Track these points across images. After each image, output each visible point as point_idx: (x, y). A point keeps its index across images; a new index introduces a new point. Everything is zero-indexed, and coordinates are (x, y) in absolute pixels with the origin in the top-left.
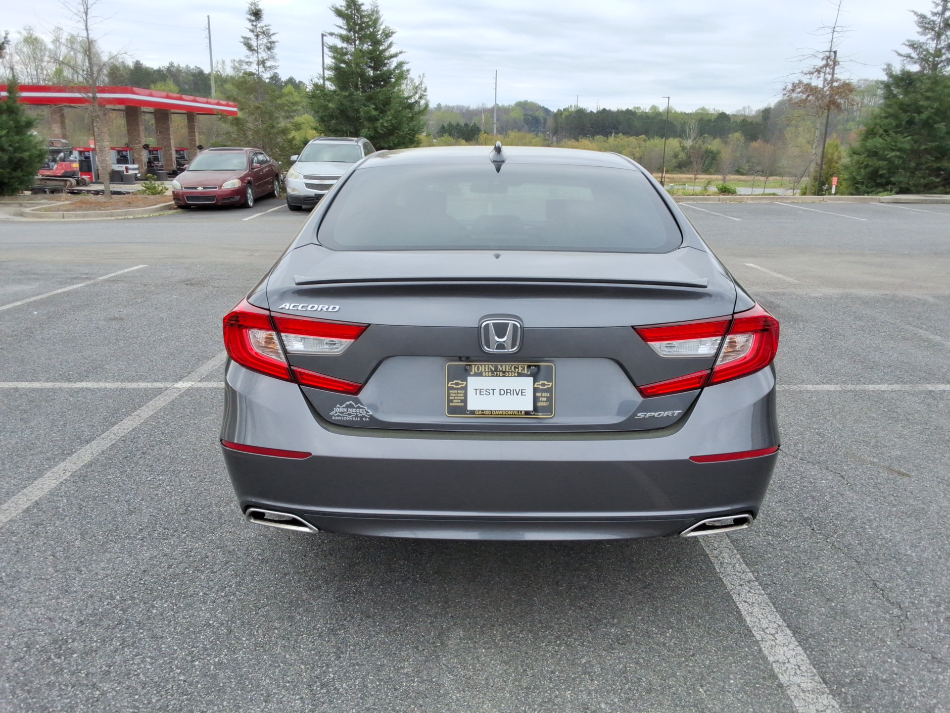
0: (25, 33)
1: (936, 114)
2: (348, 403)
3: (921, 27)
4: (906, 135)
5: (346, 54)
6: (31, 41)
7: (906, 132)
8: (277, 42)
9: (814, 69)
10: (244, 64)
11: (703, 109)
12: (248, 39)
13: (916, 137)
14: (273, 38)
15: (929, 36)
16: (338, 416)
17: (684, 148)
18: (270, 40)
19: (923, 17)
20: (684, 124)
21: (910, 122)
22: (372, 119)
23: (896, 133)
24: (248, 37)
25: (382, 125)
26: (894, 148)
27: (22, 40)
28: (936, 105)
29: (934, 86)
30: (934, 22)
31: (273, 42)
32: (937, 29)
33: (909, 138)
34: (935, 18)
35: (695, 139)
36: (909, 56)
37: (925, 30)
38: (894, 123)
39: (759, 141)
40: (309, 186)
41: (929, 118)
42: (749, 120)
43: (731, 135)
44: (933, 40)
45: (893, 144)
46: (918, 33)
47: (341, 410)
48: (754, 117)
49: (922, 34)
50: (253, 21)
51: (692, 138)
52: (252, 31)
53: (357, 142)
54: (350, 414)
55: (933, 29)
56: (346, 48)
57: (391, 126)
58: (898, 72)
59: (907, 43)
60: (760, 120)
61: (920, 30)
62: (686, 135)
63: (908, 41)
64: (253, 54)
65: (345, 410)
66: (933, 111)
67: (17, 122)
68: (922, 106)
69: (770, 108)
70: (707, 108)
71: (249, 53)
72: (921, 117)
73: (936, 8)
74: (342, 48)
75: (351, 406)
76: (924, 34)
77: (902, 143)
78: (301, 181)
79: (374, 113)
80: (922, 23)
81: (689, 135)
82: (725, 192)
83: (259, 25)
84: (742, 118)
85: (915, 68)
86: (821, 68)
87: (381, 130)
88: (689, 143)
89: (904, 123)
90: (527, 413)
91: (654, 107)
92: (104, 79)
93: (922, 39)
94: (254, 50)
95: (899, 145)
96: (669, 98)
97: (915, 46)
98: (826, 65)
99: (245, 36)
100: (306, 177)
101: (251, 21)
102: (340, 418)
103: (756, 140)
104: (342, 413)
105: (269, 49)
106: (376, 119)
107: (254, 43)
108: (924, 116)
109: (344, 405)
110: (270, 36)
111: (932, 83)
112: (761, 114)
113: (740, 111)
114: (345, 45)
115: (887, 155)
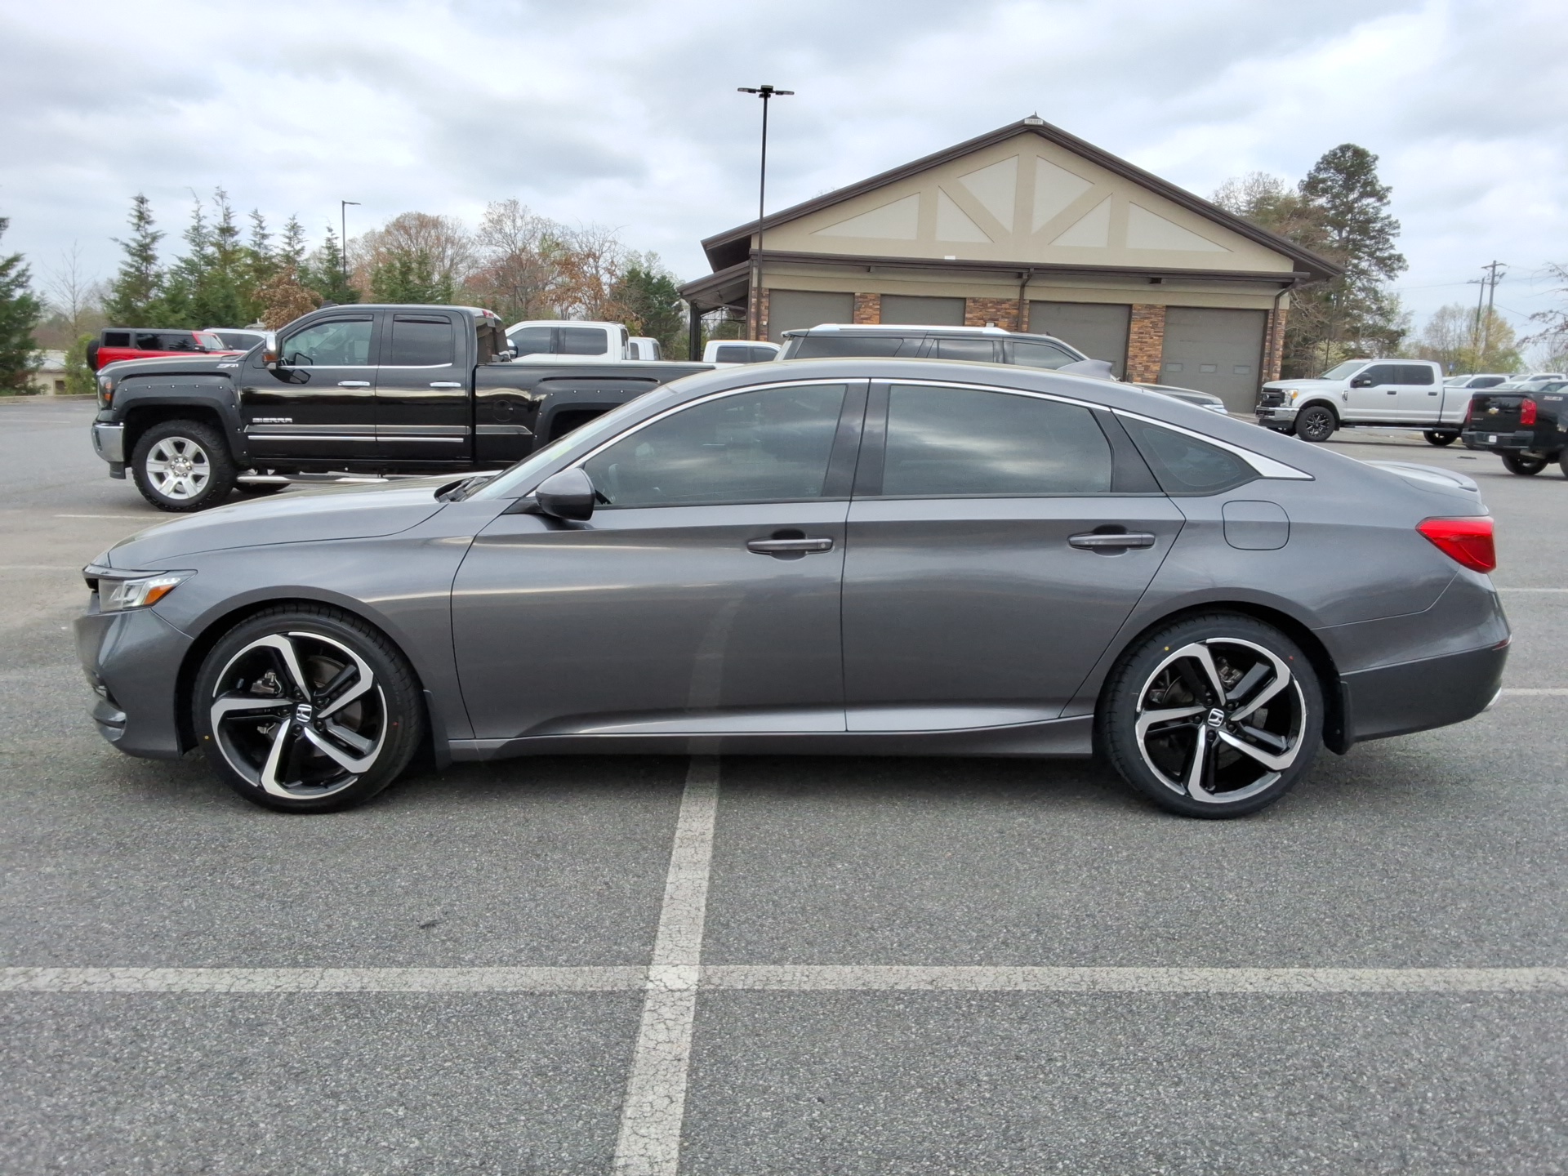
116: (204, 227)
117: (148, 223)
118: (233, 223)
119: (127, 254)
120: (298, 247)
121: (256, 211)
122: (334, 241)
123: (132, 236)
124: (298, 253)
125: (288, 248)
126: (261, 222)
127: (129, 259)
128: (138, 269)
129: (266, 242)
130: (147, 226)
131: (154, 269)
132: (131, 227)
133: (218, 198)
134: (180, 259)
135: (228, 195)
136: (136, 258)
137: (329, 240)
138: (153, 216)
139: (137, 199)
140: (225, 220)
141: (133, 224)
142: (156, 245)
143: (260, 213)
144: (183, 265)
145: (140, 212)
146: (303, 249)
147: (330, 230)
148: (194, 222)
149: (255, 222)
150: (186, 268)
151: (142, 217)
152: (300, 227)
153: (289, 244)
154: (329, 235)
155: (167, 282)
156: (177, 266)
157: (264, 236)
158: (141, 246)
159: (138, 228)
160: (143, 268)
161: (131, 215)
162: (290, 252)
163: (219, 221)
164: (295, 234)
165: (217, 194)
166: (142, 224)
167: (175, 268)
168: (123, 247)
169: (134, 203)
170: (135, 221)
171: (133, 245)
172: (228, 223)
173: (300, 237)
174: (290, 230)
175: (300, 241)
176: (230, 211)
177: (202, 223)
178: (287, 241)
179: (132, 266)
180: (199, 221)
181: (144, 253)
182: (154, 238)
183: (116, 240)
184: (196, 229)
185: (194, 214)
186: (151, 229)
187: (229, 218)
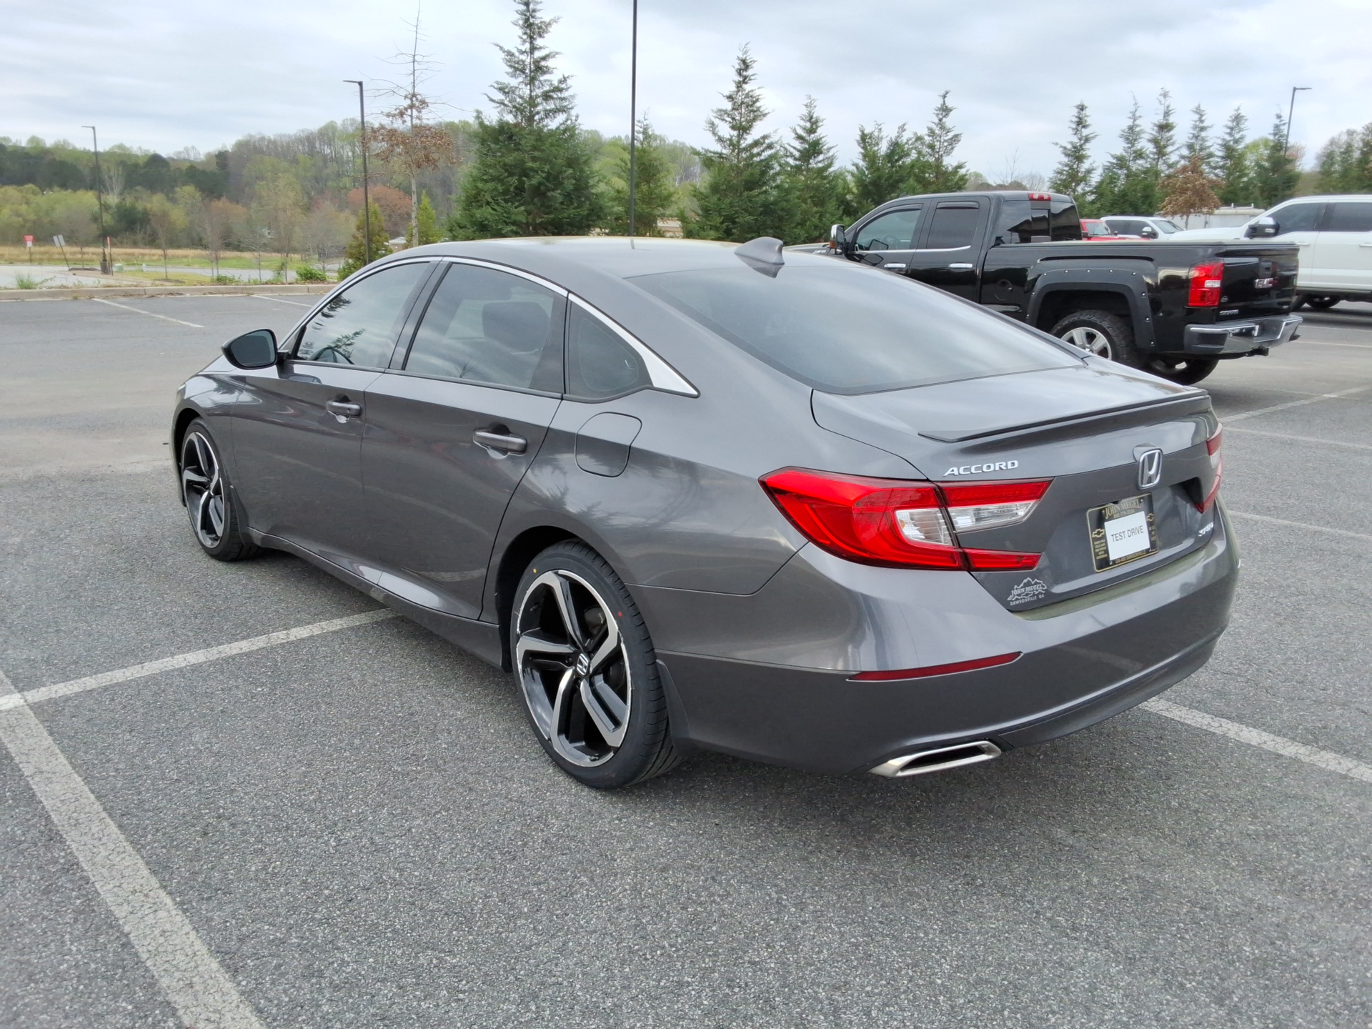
1: (547, 179)
2: (1025, 581)
3: (511, 66)
4: (517, 204)
7: (517, 201)
9: (396, 110)
11: (121, 147)
13: (529, 208)
15: (521, 79)
16: (1017, 599)
17: (105, 207)
19: (510, 54)
20: (96, 169)
21: (520, 189)
23: (506, 201)
26: (508, 221)
28: (547, 168)
29: (539, 143)
30: (523, 61)
32: (527, 71)
33: (522, 208)
34: (523, 57)
35: (121, 194)
36: (502, 103)
37: (516, 71)
38: (500, 188)
39: (223, 199)
41: (540, 184)
42: (201, 168)
43: (178, 189)
44: (526, 85)
45: (505, 215)
46: (507, 73)
47: (1019, 592)
48: (202, 163)
49: (512, 76)
51: (117, 190)
54: (1027, 595)
55: (523, 71)
58: (494, 123)
59: (496, 86)
60: (213, 167)
61: (511, 70)
62: (105, 187)
63: (497, 83)
65: (1023, 590)
66: (544, 175)
68: (532, 169)
69: (226, 152)
70: (127, 145)
72: (532, 182)
73: (523, 45)
75: (1028, 584)
76: (513, 76)
77: (516, 214)
80: (508, 61)
81: (111, 186)
82: (311, 278)
84: (189, 165)
85: (510, 119)
86: (406, 109)
88: (113, 199)
89: (512, 189)
90: (1147, 551)
91: (33, 139)
93: (514, 82)
95: (513, 217)
96: (94, 128)
97: (506, 91)
98: (412, 107)
102: (1017, 602)
103: (219, 197)
104: (1019, 595)
108: (534, 181)
109: (1022, 585)
111: (537, 140)
112: (215, 160)
113: (180, 153)
115: (501, 229)
116: (1137, 126)
117: (1084, 127)
118: (1171, 119)
119: (1063, 155)
120: (1237, 136)
121: (1199, 106)
122: (1282, 127)
123: (1069, 139)
124: (1236, 141)
125: (1228, 138)
126: (1202, 116)
127: (1066, 160)
128: (1071, 168)
129: (1203, 134)
130: (1083, 130)
131: (1085, 165)
132: (1072, 132)
133: (1162, 98)
134: (1113, 156)
135: (1170, 94)
136: (1070, 158)
137: (1277, 127)
138: (1089, 120)
139: (1078, 107)
140: (1164, 117)
141: (1073, 129)
142: (1087, 146)
143: (1202, 108)
144: (1115, 161)
145: (1080, 119)
146: (1242, 138)
147: (1279, 117)
148: (1130, 122)
149: (1196, 117)
150: (1116, 164)
151: (1081, 123)
152: (1242, 117)
153: (1230, 134)
154: (1277, 122)
155: (1095, 178)
156: (1111, 163)
157: (1202, 129)
158: (1074, 148)
159: (1076, 131)
160: (1075, 166)
161: (1071, 121)
162: (1230, 141)
163: (1159, 119)
164: (1238, 124)
165: (1161, 95)
166: (1080, 128)
167: (1108, 164)
168: (1061, 149)
169: (1075, 112)
170: (1074, 126)
171: (1069, 146)
172: (1167, 120)
173: (1242, 126)
174: (1233, 121)
175: (1241, 130)
176: (1170, 108)
177: (1136, 123)
178: (1228, 131)
179: (1067, 165)
180: (1135, 120)
181: (1077, 154)
182: (1087, 140)
183: (1057, 144)
184: (1131, 128)
185: (1131, 115)
186: (1085, 132)
187: (1169, 115)
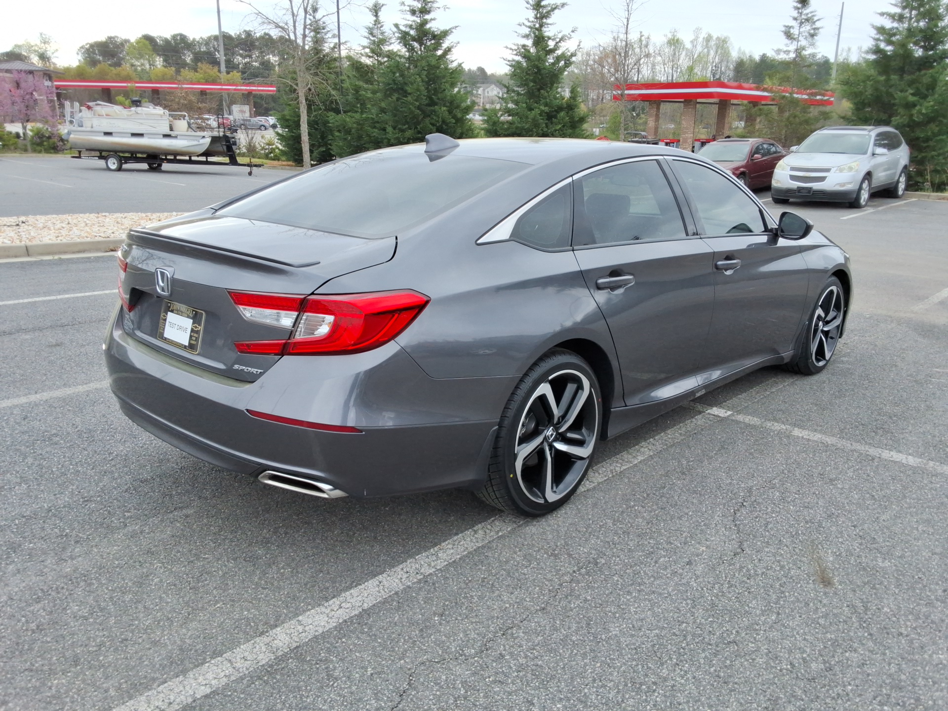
0: (670, 36)
5: (894, 35)
6: (674, 42)
8: (822, 28)
10: (782, 53)
12: (790, 27)
14: (818, 25)
18: (814, 27)
22: (910, 106)
24: (790, 25)
25: (920, 112)
27: (666, 41)
31: (818, 29)
40: (793, 178)
50: (798, 9)
52: (795, 19)
53: (870, 131)
56: (897, 28)
57: (932, 112)
64: (792, 43)
67: (572, 117)
71: (788, 42)
74: (893, 28)
78: (786, 172)
79: (911, 99)
83: (805, 12)
87: (917, 117)
92: (728, 75)
94: (794, 39)
99: (787, 25)
100: (793, 169)
101: (797, 8)
105: (812, 36)
106: (914, 105)
107: (795, 31)
110: (814, 23)
114: (895, 25)
